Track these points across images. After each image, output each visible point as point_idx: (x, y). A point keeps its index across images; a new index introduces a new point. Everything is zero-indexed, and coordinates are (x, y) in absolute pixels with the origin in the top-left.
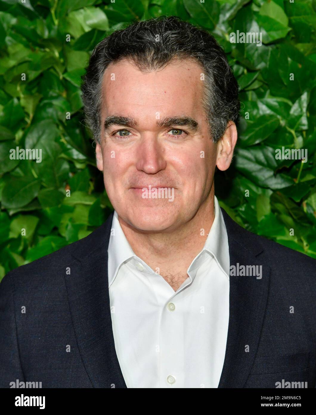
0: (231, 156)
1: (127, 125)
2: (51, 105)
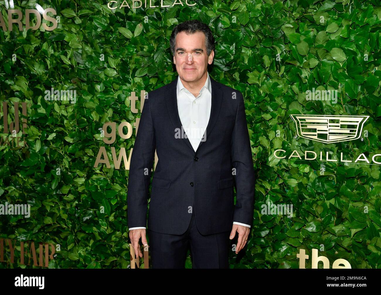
0: (212, 60)
1: (183, 51)
2: (161, 46)
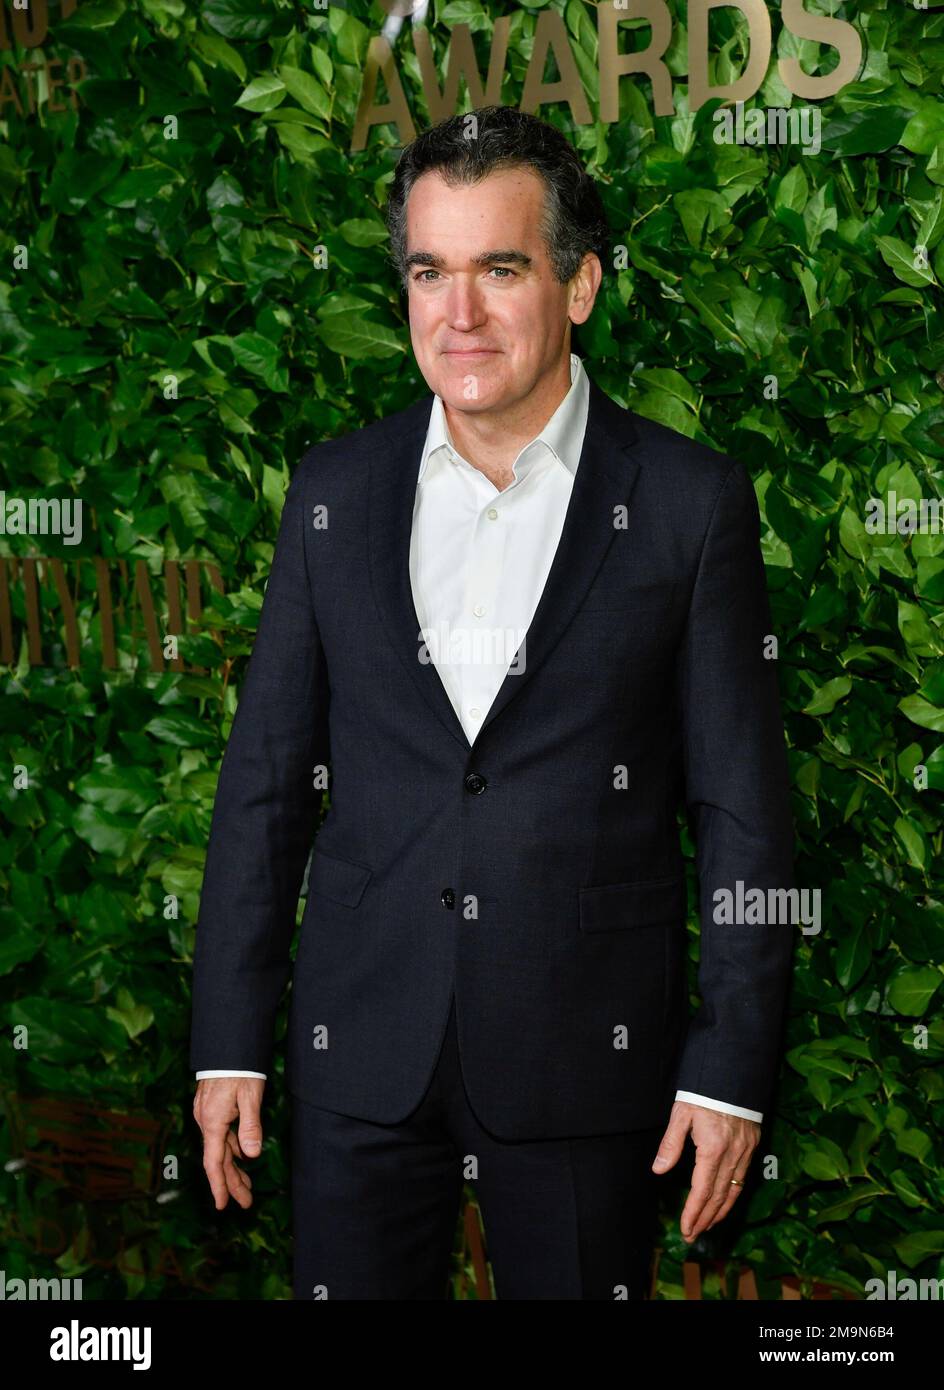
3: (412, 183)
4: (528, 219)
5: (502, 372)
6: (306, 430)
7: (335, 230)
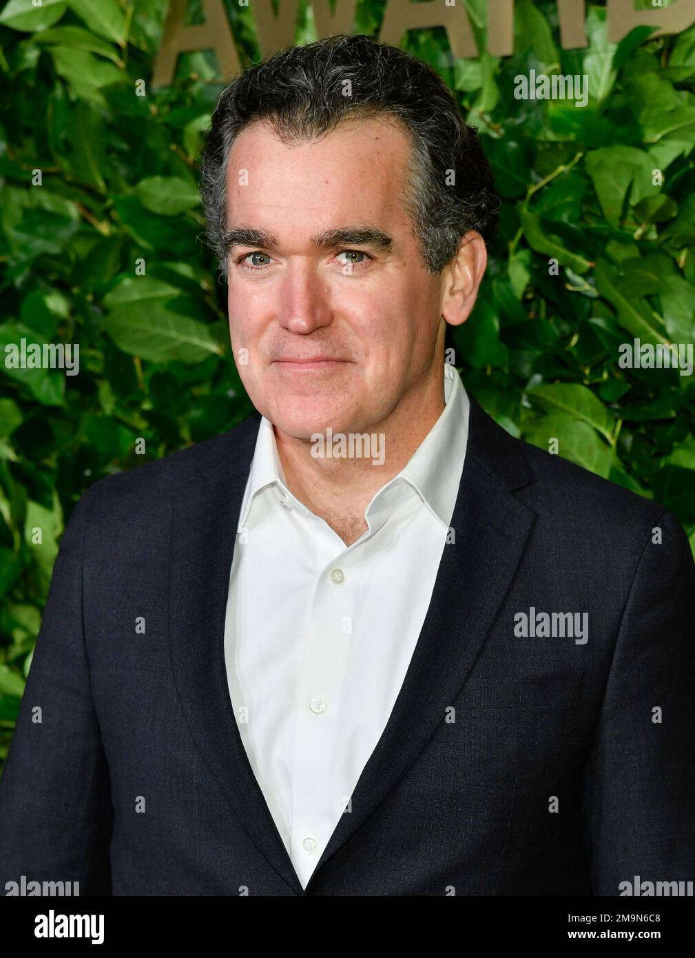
3: (234, 136)
4: (389, 185)
5: (352, 388)
6: (86, 456)
7: (128, 191)
